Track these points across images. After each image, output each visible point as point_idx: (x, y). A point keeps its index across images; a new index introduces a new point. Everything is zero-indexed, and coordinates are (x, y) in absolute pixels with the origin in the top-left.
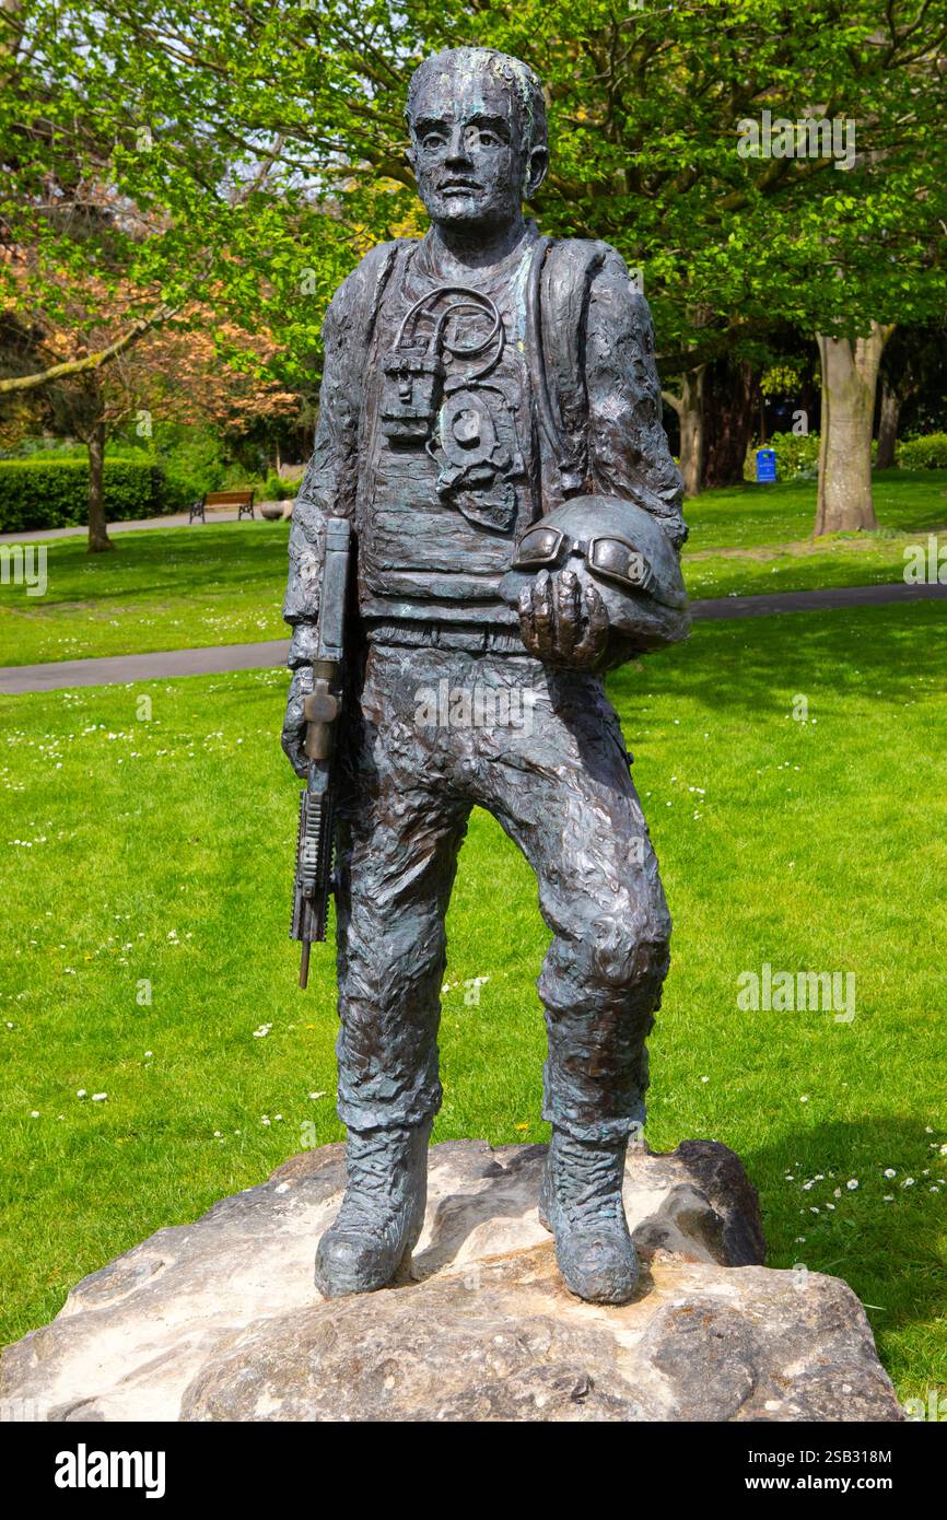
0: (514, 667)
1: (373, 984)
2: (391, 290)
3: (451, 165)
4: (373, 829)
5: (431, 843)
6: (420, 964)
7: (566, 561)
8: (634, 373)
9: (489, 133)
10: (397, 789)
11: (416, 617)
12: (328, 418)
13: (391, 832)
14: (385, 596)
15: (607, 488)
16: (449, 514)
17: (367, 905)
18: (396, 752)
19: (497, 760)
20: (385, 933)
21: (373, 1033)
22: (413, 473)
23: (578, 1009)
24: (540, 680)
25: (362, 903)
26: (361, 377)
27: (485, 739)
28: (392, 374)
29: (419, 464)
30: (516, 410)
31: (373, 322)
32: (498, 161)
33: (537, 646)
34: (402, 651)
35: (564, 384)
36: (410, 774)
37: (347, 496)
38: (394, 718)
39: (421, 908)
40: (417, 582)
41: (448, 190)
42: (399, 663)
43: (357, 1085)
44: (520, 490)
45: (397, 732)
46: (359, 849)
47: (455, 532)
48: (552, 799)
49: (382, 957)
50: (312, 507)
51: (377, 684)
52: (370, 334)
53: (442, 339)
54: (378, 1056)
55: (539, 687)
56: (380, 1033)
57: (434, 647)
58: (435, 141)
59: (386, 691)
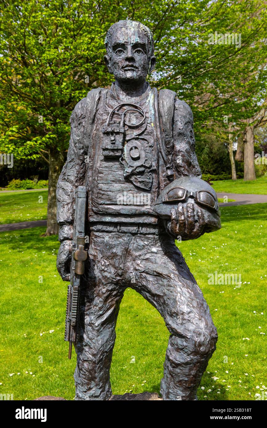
0: (148, 238)
1: (94, 355)
2: (101, 104)
3: (128, 59)
4: (94, 299)
5: (114, 302)
6: (109, 346)
7: (187, 200)
8: (190, 135)
9: (140, 49)
10: (103, 283)
11: (113, 221)
12: (74, 151)
13: (101, 299)
14: (101, 214)
15: (180, 175)
16: (128, 184)
17: (91, 326)
18: (103, 270)
19: (143, 272)
20: (98, 336)
21: (93, 373)
22: (113, 169)
23: (187, 364)
24: (158, 243)
25: (89, 325)
26: (90, 135)
27: (138, 265)
28: (107, 133)
29: (115, 166)
30: (152, 147)
31: (95, 116)
32: (143, 59)
33: (178, 231)
34: (105, 234)
35: (167, 138)
36: (108, 278)
37: (80, 178)
38: (102, 258)
39: (109, 326)
40: (114, 209)
41: (127, 68)
42: (104, 238)
43: (85, 392)
44: (154, 175)
45: (103, 263)
46: (88, 306)
47: (130, 190)
48: (169, 286)
49: (97, 345)
50: (66, 183)
51: (95, 246)
52: (94, 120)
53: (124, 121)
54: (94, 381)
55: (157, 246)
56: (95, 372)
57: (118, 232)
58: (120, 51)
59: (98, 248)
